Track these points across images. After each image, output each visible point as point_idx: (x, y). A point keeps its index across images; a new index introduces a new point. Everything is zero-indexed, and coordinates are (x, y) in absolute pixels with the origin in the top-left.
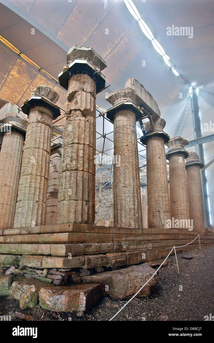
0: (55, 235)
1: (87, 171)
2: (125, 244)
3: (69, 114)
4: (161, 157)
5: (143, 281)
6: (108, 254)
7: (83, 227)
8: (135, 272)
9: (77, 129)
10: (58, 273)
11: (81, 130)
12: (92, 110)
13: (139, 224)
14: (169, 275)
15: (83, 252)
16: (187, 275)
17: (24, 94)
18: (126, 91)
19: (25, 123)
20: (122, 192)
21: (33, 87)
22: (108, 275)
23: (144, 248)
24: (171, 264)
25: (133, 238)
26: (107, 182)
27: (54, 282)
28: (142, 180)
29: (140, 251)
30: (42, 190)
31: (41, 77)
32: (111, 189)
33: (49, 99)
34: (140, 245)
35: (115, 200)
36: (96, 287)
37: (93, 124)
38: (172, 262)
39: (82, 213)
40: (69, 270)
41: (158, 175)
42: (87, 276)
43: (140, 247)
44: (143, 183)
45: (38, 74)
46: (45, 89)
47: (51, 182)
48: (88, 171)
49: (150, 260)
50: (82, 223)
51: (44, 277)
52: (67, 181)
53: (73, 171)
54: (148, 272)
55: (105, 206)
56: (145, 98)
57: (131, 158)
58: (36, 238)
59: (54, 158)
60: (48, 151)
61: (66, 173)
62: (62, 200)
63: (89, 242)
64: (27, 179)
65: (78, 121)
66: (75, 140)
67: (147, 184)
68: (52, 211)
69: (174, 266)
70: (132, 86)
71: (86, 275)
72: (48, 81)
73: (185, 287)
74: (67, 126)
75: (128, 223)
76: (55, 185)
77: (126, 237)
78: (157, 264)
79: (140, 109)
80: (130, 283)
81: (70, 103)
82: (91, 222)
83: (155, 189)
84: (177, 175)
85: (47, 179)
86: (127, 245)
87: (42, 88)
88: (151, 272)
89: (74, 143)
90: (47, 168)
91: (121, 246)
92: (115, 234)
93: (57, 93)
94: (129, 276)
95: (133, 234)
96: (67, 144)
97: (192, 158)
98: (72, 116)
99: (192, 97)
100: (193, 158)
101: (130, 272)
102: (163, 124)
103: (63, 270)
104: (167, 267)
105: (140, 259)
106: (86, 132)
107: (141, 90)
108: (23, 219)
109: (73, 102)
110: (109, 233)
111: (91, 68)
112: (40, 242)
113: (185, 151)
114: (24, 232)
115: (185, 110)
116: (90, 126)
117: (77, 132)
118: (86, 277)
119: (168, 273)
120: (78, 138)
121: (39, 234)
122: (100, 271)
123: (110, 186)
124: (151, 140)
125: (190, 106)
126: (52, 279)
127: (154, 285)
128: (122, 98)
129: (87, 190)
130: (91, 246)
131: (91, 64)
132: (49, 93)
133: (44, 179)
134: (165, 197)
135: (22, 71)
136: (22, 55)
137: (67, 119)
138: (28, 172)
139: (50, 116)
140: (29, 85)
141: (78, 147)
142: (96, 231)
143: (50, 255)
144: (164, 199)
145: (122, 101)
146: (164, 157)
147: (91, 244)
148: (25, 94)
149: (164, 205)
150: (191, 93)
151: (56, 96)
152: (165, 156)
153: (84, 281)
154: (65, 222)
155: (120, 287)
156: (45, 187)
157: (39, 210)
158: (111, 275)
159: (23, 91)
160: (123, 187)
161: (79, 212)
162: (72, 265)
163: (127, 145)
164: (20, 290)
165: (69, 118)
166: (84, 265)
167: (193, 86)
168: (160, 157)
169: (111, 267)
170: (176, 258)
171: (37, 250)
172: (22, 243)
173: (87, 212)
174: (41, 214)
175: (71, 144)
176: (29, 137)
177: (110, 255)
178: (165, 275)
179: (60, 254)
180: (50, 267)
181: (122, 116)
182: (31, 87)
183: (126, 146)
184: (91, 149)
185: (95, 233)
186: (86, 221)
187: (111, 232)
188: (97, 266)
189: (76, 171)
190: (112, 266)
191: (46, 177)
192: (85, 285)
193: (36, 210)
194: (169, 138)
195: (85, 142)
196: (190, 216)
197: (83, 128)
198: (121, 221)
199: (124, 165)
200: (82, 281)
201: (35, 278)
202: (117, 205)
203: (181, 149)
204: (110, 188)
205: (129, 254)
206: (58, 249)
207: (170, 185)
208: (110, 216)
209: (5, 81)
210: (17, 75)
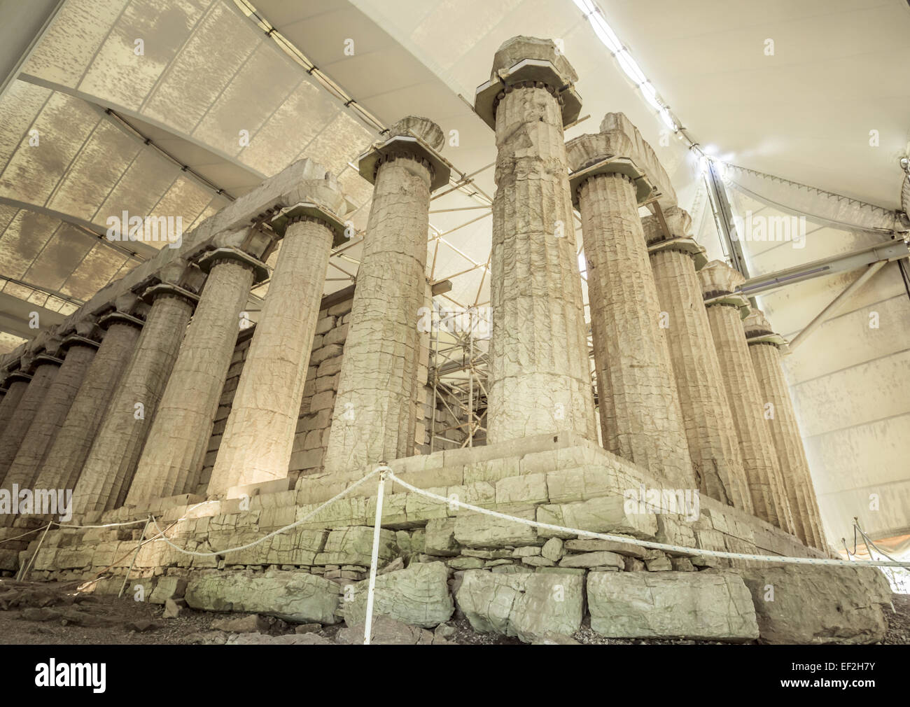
21: (324, 141)
31: (348, 119)
45: (343, 112)
46: (422, 124)
51: (548, 566)
64: (373, 332)
66: (536, 224)
74: (509, 193)
87: (415, 120)
97: (753, 325)
100: (756, 325)
113: (742, 300)
117: (538, 206)
120: (543, 218)
131: (556, 69)
132: (427, 132)
136: (316, 73)
140: (317, 136)
141: (544, 241)
193: (396, 419)
209: (264, 125)
210: (295, 113)
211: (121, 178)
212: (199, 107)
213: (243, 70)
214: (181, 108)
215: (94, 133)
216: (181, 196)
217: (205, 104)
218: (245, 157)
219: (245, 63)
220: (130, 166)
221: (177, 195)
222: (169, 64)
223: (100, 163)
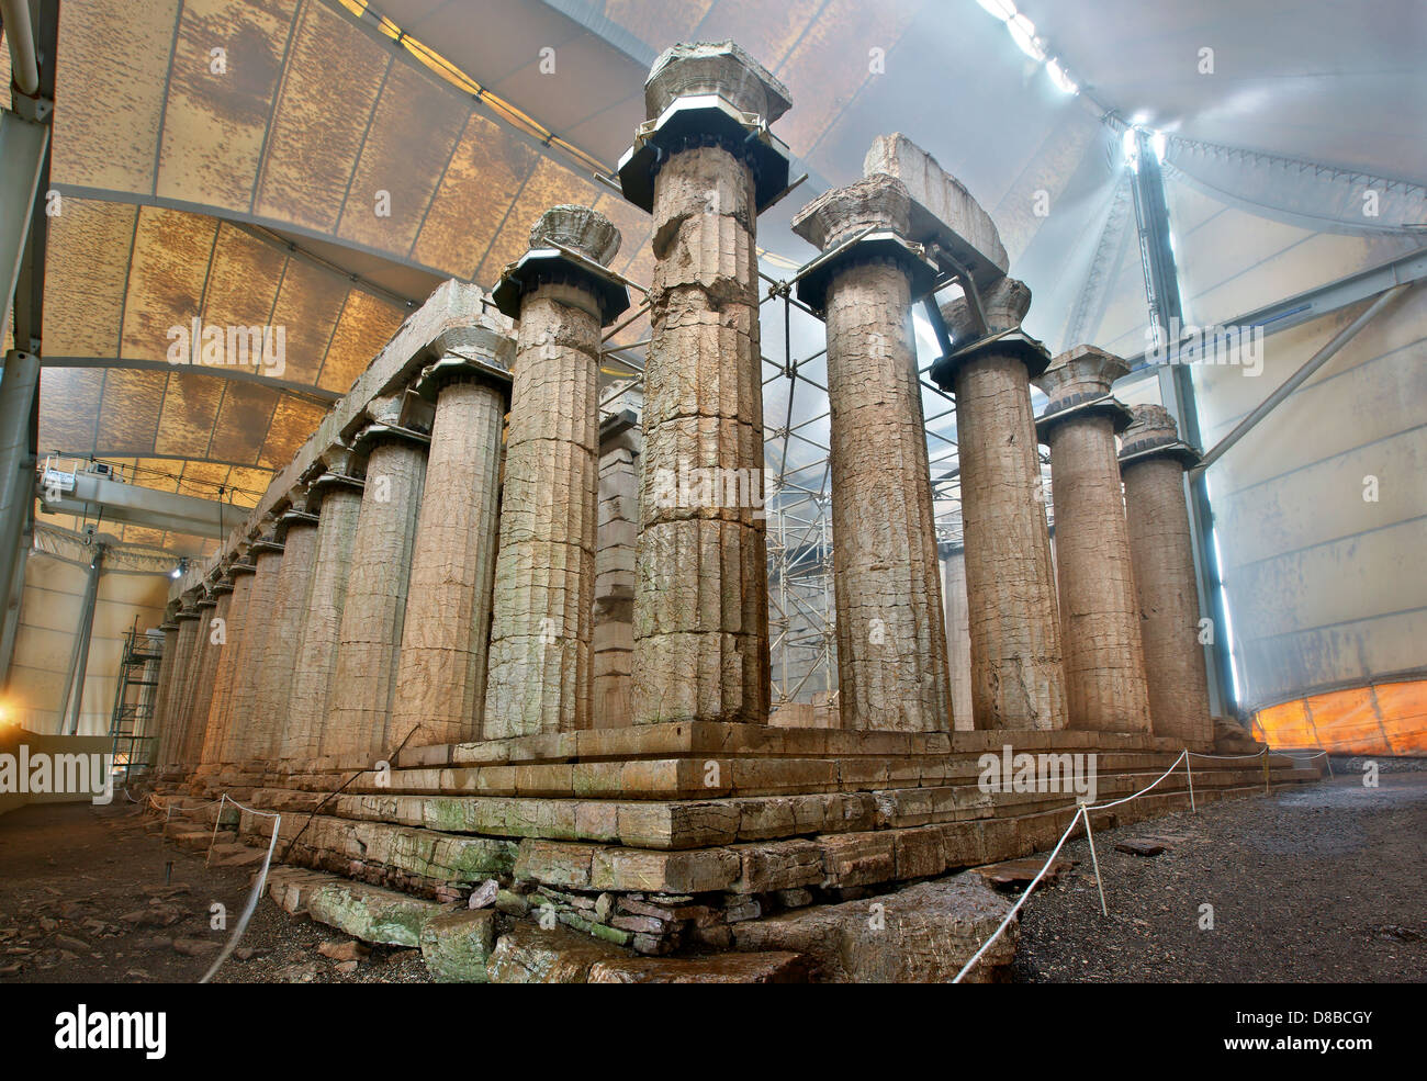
0: (631, 766)
1: (735, 518)
2: (889, 800)
3: (660, 304)
4: (1016, 438)
5: (963, 948)
6: (824, 839)
7: (729, 734)
8: (933, 910)
9: (694, 361)
10: (649, 909)
11: (709, 363)
12: (745, 280)
13: (938, 714)
14: (1063, 921)
15: (732, 832)
16: (1141, 922)
17: (496, 235)
18: (870, 189)
19: (508, 348)
20: (867, 590)
21: (527, 209)
22: (829, 920)
23: (962, 810)
24: (1074, 873)
25: (916, 772)
26: (807, 547)
27: (638, 942)
28: (943, 533)
29: (945, 822)
30: (576, 597)
31: (553, 168)
32: (825, 576)
33: (586, 251)
34: (945, 798)
35: (842, 622)
36: (787, 963)
37: (748, 335)
38: (1078, 868)
39: (722, 682)
40: (687, 898)
41: (1008, 512)
42: (751, 924)
43: (946, 807)
44: (949, 544)
45: (543, 157)
46: (573, 218)
47: (605, 560)
48: (740, 517)
49: (986, 860)
50: (724, 720)
51: (600, 923)
52: (664, 559)
53: (684, 523)
54: (982, 909)
55: (802, 641)
56: (942, 208)
57: (898, 453)
58: (565, 775)
59: (610, 470)
60: (591, 446)
61: (659, 532)
62: (647, 633)
63: (752, 793)
64: (521, 558)
65: (695, 330)
66: (688, 402)
67: (962, 545)
68: (610, 671)
69: (1084, 884)
70: (891, 167)
71: (747, 917)
72: (579, 178)
73: (1132, 971)
74: (656, 352)
75: (897, 711)
76: (617, 570)
77: (893, 767)
78: (1016, 877)
79: (926, 255)
80: (911, 953)
81: (662, 262)
82: (756, 714)
83: (997, 570)
84: (1084, 504)
85: (589, 553)
86: (896, 802)
87: (560, 213)
88: (994, 912)
89: (685, 416)
90: (590, 512)
91: (871, 806)
92: (849, 756)
93: (612, 226)
94: (906, 925)
95: (916, 755)
96: (657, 420)
97: (1147, 430)
98: (674, 311)
99: (1136, 173)
100: (1153, 429)
101: (913, 909)
102: (1021, 301)
103: (667, 900)
104: (1055, 886)
105: (947, 854)
106: (724, 369)
107: (926, 175)
108: (513, 705)
109: (674, 256)
110: (823, 756)
111: (734, 122)
112: (578, 792)
113: (1117, 404)
114: (521, 753)
115: (1109, 230)
116: (738, 344)
117: (693, 371)
118: (748, 927)
119: (1060, 911)
120: (698, 392)
121: (574, 760)
122: (797, 902)
123: (821, 562)
124: (976, 369)
125: (1128, 209)
126: (628, 930)
127: (1006, 961)
128: (855, 218)
129: (737, 593)
130: (760, 808)
131: (733, 105)
132: (584, 230)
133: (581, 553)
134: (1041, 599)
135: (488, 155)
136: (487, 98)
137: (654, 323)
138: (526, 533)
139: (592, 316)
140: (514, 202)
141: (698, 430)
142: (776, 750)
143: (615, 844)
144: (1033, 609)
145: (853, 230)
146: (1029, 437)
147: (761, 799)
148: (500, 235)
149: (1037, 632)
150: (1133, 157)
151: (611, 239)
152: (1034, 428)
153: (741, 941)
154: (663, 716)
155: (874, 968)
156: (586, 585)
157: (567, 669)
158: (838, 921)
159: (493, 226)
160: (873, 569)
161: (713, 677)
162: (695, 880)
163: (882, 403)
164: (524, 966)
165: (662, 321)
166: (738, 880)
167: (1137, 128)
168: (1012, 438)
169: (838, 889)
170: (1093, 850)
171: (570, 824)
172: (517, 794)
173: (740, 676)
174: (573, 687)
175: (672, 419)
176: (524, 401)
177: (832, 843)
178: (1048, 921)
179: (650, 841)
180: (621, 885)
181: (856, 287)
182: (521, 209)
183: (876, 407)
184: (748, 430)
185: (771, 755)
186: (737, 710)
187: (832, 751)
188: (786, 884)
189: (695, 521)
190: (840, 886)
191: (588, 545)
192: (746, 957)
193: (556, 669)
194: (1047, 354)
195: (725, 408)
196: (1148, 671)
197: (712, 355)
198: (870, 705)
199: (871, 484)
200: (733, 940)
201: (568, 925)
202: (851, 641)
203: (1098, 395)
204: (821, 570)
205: (903, 838)
206: (644, 819)
207: (1058, 544)
208: (822, 680)
209: (434, 198)
210: (473, 172)
211: (275, 305)
212: (334, 187)
213: (377, 113)
214: (308, 195)
215: (218, 247)
216: (361, 320)
217: (341, 183)
218: (420, 254)
219: (377, 101)
220: (280, 287)
221: (356, 319)
222: (268, 126)
223: (240, 289)
